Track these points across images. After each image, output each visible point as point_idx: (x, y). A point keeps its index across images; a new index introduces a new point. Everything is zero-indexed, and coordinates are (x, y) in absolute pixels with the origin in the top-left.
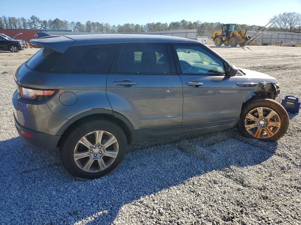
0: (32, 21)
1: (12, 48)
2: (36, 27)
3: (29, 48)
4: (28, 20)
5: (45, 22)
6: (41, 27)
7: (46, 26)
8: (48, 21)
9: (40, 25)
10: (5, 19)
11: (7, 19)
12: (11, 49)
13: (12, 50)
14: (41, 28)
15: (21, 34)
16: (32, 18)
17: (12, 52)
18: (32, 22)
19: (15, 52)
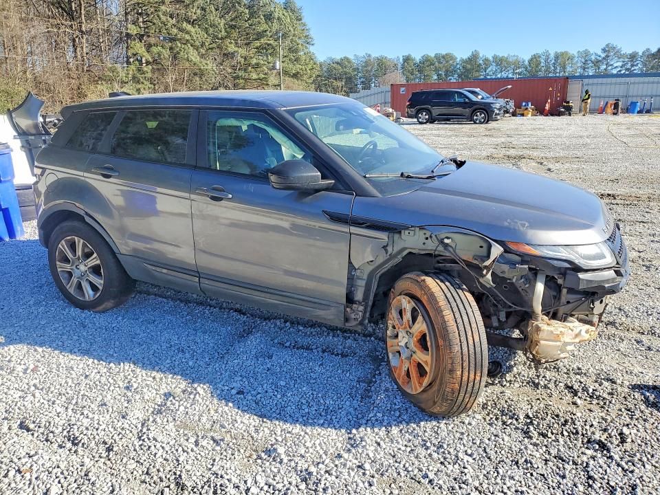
0: (603, 55)
1: (477, 116)
2: (610, 68)
3: (530, 115)
4: (596, 54)
5: (633, 57)
6: (621, 67)
7: (632, 66)
8: (640, 54)
9: (620, 64)
10: (548, 57)
11: (552, 56)
12: (475, 117)
13: (476, 119)
14: (620, 71)
15: (509, 87)
16: (604, 50)
17: (475, 123)
18: (604, 58)
19: (481, 123)
